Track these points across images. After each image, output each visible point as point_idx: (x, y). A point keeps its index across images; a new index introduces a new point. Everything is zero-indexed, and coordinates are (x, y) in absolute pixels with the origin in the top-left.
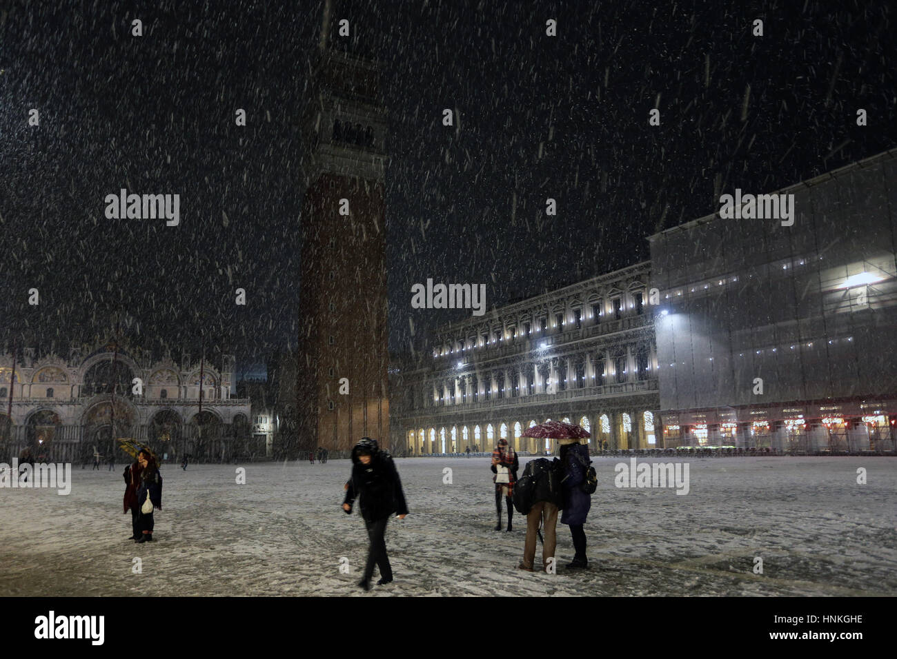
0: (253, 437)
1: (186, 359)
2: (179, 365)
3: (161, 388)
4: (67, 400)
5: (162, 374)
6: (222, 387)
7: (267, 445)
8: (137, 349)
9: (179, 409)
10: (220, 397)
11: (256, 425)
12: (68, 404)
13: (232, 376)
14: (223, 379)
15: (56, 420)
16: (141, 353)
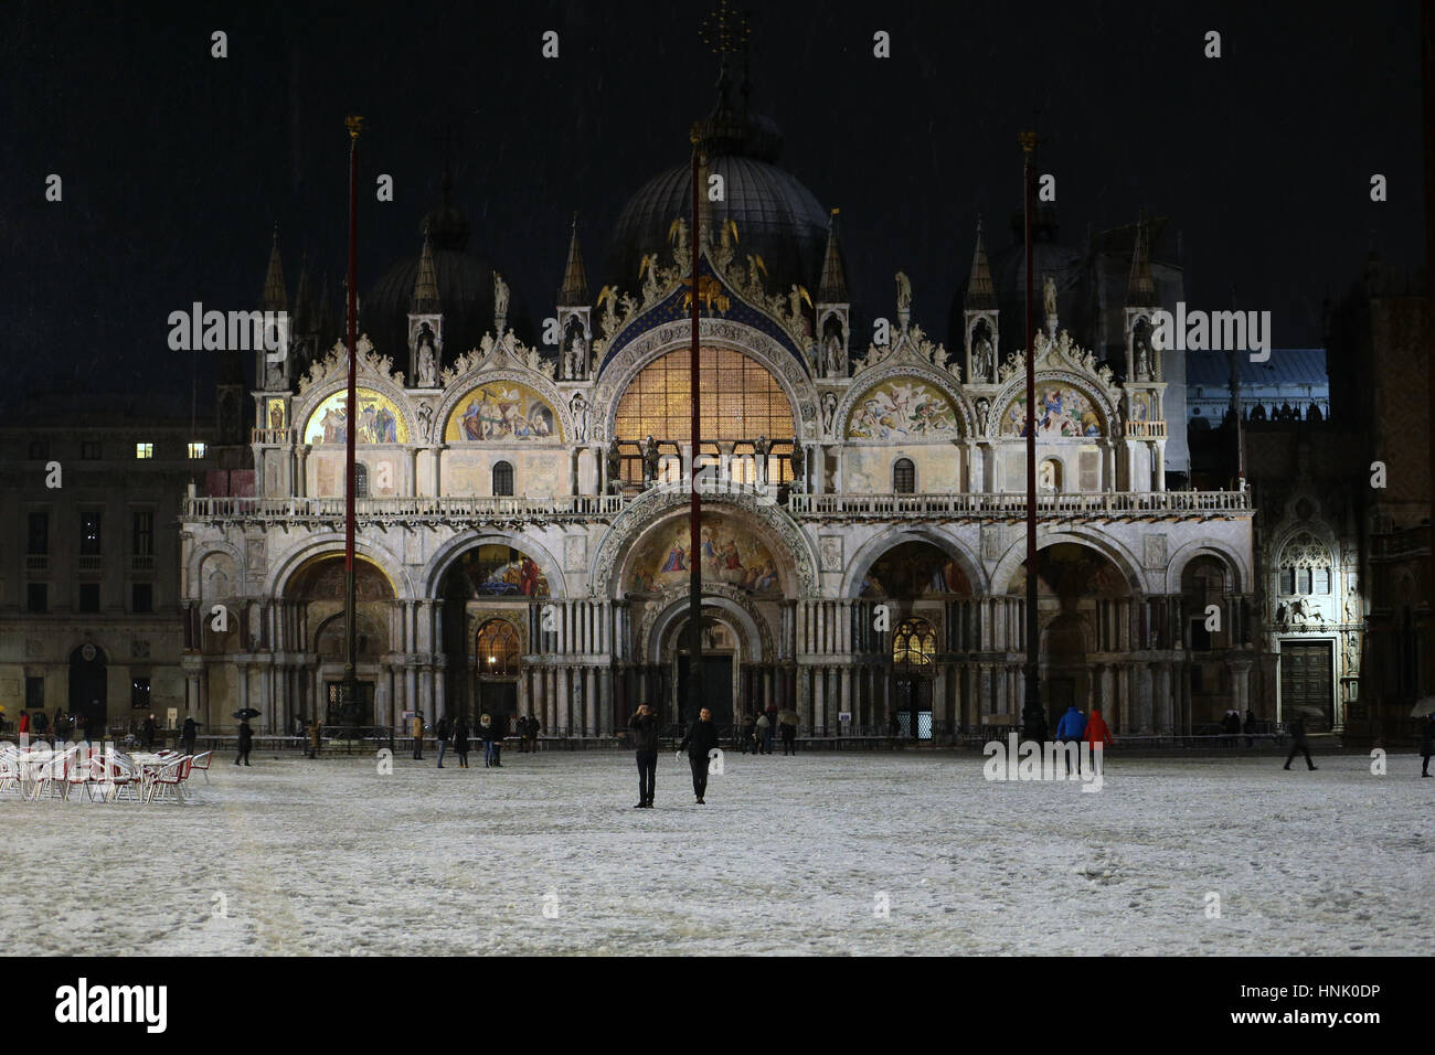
0: (1278, 650)
1: (982, 332)
2: (957, 356)
3: (892, 454)
4: (558, 507)
5: (894, 398)
6: (1132, 444)
7: (1338, 689)
8: (795, 298)
9: (962, 535)
10: (1123, 483)
11: (1287, 602)
12: (560, 520)
13: (1170, 393)
14: (1135, 410)
15: (530, 583)
16: (809, 314)
